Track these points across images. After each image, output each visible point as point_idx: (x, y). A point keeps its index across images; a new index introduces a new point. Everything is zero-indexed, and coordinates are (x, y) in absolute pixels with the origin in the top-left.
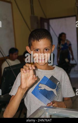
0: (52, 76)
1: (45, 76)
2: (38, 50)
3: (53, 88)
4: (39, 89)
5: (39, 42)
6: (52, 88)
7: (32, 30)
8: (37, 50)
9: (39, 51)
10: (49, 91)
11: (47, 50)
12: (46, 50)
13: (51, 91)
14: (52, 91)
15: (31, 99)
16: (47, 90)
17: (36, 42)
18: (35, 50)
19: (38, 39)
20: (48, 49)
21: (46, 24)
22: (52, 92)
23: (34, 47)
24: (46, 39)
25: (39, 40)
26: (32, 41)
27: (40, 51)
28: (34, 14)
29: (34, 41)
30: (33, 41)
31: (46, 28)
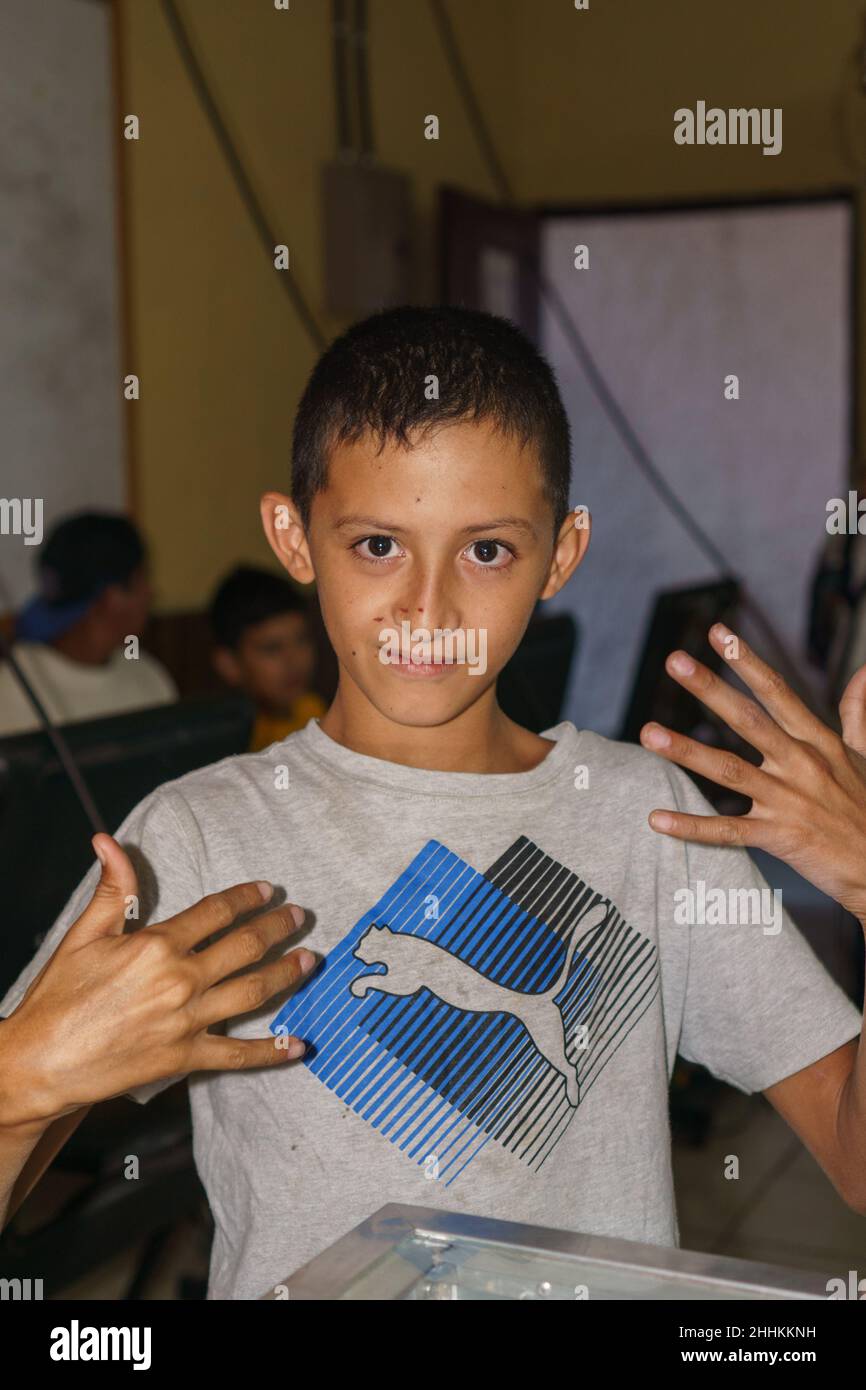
0: (523, 840)
1: (433, 843)
2: (387, 549)
3: (529, 983)
4: (359, 988)
5: (410, 448)
6: (508, 985)
7: (334, 330)
8: (380, 545)
9: (394, 551)
10: (477, 1015)
11: (492, 554)
12: (479, 554)
13: (493, 1015)
14: (508, 1016)
15: (262, 1102)
16: (455, 1000)
17: (374, 450)
18: (354, 545)
19: (398, 418)
20: (510, 548)
21: (498, 270)
22: (509, 1025)
23: (350, 510)
24: (487, 425)
25: (414, 435)
26: (331, 438)
27: (409, 556)
28: (367, 144)
29: (350, 436)
30: (343, 433)
31: (500, 301)
